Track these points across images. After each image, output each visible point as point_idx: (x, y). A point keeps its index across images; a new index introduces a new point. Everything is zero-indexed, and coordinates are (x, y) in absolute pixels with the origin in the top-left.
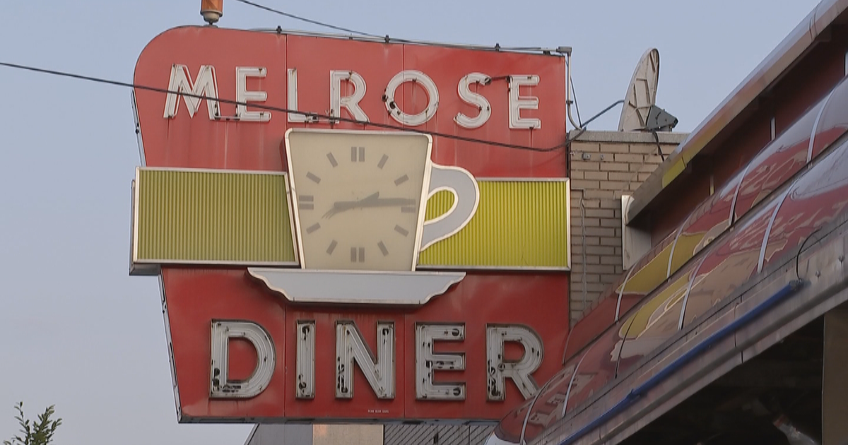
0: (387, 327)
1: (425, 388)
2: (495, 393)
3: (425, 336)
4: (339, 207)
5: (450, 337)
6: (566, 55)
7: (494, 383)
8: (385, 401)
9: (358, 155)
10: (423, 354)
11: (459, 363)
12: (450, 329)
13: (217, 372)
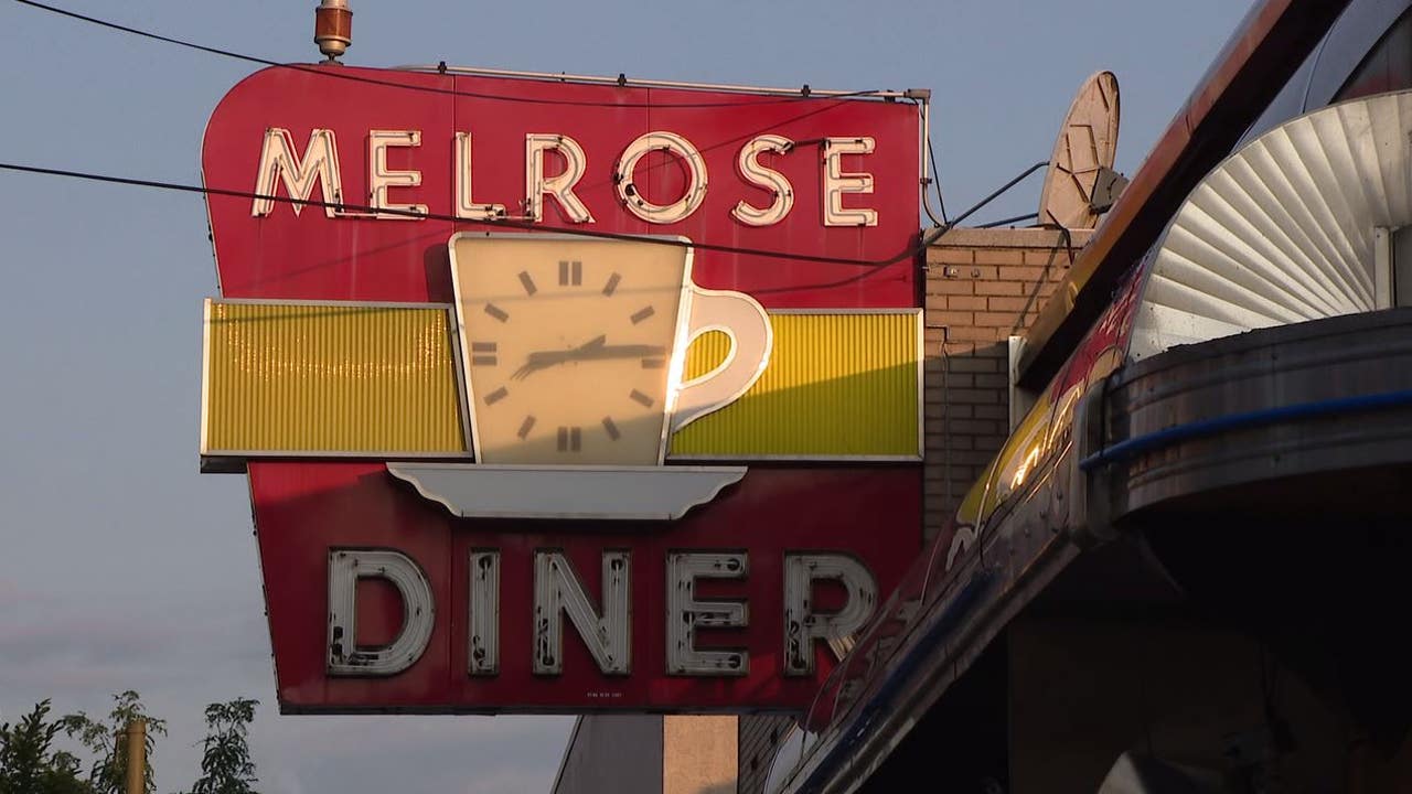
0: (618, 556)
1: (682, 656)
2: (798, 663)
3: (683, 571)
4: (538, 361)
5: (725, 572)
6: (920, 102)
7: (796, 648)
8: (615, 679)
9: (570, 274)
10: (679, 600)
11: (739, 614)
12: (724, 559)
13: (339, 632)
